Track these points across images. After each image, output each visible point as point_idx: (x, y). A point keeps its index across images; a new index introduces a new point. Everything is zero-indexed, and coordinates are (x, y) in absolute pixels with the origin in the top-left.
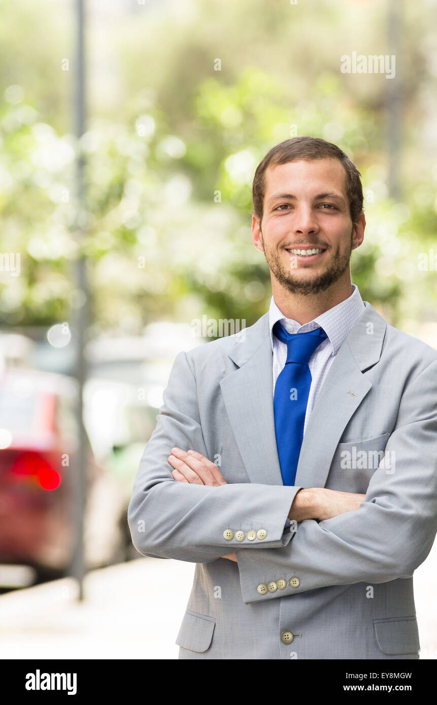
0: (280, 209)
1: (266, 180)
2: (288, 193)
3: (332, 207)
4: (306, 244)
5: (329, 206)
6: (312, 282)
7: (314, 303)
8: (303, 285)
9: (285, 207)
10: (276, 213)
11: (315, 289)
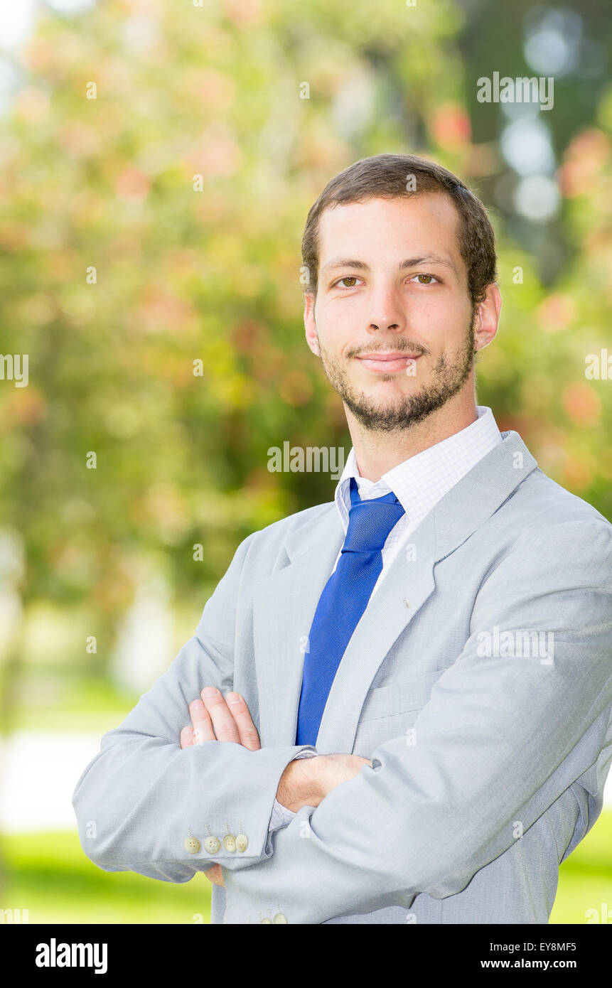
0: (341, 284)
1: (320, 233)
2: (355, 259)
3: (433, 281)
4: (386, 349)
5: (425, 279)
6: (397, 410)
7: (402, 443)
8: (382, 416)
9: (350, 281)
10: (334, 292)
11: (404, 422)
